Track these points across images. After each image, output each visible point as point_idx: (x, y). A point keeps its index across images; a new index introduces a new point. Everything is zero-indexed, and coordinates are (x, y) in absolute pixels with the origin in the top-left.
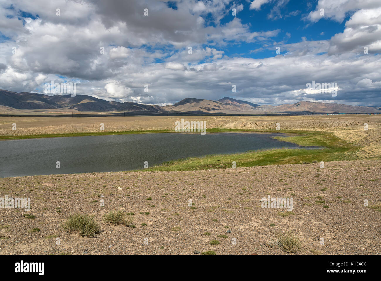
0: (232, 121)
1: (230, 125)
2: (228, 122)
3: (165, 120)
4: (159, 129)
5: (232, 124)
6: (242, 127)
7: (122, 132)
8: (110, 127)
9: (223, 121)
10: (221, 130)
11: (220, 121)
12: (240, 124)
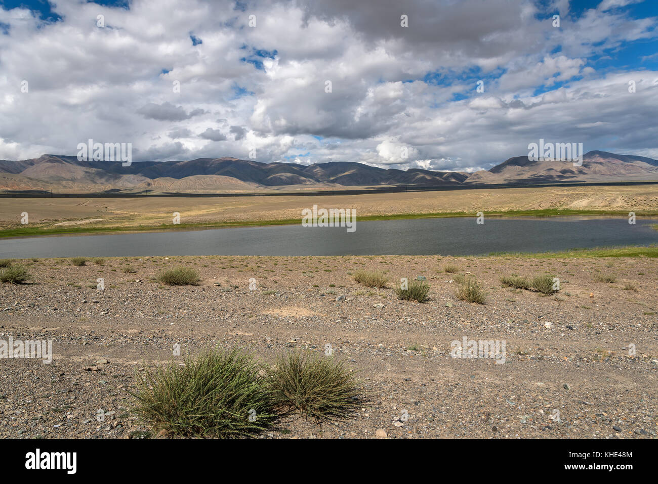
0: (585, 196)
1: (581, 204)
2: (578, 197)
3: (461, 196)
4: (448, 211)
5: (585, 202)
6: (603, 206)
7: (391, 216)
8: (376, 208)
9: (567, 196)
10: (559, 211)
11: (563, 196)
12: (601, 201)
